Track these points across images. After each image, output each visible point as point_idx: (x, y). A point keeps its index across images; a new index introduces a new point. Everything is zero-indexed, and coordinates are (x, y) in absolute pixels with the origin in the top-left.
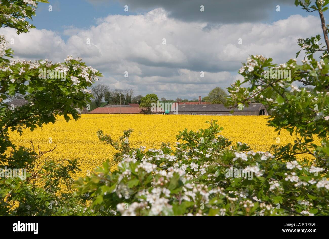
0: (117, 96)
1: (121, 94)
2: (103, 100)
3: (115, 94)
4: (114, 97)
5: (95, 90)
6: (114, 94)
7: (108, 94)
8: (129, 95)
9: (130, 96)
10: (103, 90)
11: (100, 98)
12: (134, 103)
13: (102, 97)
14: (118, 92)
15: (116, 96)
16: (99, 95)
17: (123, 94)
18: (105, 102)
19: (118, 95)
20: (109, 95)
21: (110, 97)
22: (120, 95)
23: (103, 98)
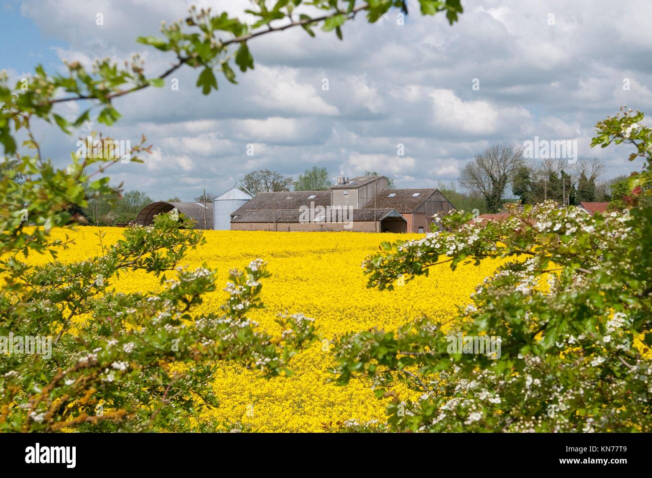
0: (551, 180)
1: (562, 172)
2: (508, 193)
3: (546, 174)
4: (542, 181)
5: (485, 163)
6: (540, 173)
7: (524, 174)
8: (588, 177)
9: (592, 179)
10: (509, 161)
11: (499, 185)
12: (602, 202)
13: (504, 182)
14: (555, 168)
15: (546, 179)
16: (496, 175)
17: (567, 171)
18: (513, 197)
19: (552, 176)
20: (527, 177)
21: (529, 183)
22: (560, 177)
23: (507, 184)
